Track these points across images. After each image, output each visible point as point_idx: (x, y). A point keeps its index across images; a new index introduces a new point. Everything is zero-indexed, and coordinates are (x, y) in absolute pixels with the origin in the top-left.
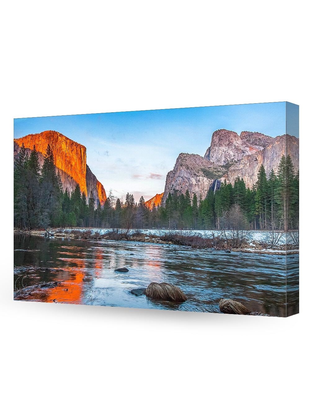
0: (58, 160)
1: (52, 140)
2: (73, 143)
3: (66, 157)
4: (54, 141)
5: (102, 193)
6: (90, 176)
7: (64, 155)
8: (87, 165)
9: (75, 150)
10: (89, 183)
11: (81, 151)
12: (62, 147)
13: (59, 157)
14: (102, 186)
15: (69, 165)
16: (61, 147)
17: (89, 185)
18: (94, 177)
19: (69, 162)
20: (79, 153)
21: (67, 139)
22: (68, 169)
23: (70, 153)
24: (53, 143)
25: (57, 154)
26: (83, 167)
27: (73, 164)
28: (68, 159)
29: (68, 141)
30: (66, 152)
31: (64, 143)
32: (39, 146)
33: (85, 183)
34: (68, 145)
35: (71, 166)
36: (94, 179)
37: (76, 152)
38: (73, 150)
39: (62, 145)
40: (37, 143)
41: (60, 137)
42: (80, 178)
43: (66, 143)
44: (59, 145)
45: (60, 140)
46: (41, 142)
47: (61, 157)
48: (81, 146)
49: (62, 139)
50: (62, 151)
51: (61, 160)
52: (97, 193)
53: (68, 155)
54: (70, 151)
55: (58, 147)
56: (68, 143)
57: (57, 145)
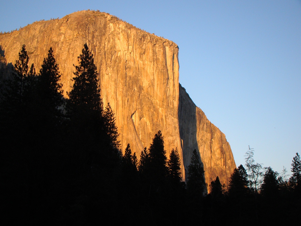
0: (106, 77)
1: (92, 30)
2: (144, 37)
3: (126, 69)
4: (96, 34)
5: (222, 152)
7: (121, 65)
8: (180, 85)
9: (151, 51)
10: (188, 129)
11: (165, 53)
12: (117, 47)
13: (109, 70)
14: (223, 136)
15: (136, 89)
16: (114, 47)
17: (188, 132)
19: (136, 81)
20: (160, 57)
21: (129, 27)
22: (132, 96)
23: (138, 59)
24: (93, 37)
25: (105, 65)
26: (172, 91)
27: (145, 83)
28: (130, 74)
29: (133, 32)
30: (127, 57)
31: (121, 36)
32: (60, 45)
33: (175, 127)
34: (131, 42)
35: (141, 88)
37: (154, 56)
38: (144, 53)
39: (117, 41)
40: (55, 39)
41: (111, 25)
42: (164, 118)
43: (128, 37)
44: (109, 41)
45: (113, 30)
46: (65, 38)
47: (113, 68)
48: (165, 42)
49: (116, 29)
50: (116, 56)
51: (114, 76)
52: (209, 152)
53: (132, 63)
54: (138, 56)
55: (106, 46)
56: (133, 36)
57: (103, 42)
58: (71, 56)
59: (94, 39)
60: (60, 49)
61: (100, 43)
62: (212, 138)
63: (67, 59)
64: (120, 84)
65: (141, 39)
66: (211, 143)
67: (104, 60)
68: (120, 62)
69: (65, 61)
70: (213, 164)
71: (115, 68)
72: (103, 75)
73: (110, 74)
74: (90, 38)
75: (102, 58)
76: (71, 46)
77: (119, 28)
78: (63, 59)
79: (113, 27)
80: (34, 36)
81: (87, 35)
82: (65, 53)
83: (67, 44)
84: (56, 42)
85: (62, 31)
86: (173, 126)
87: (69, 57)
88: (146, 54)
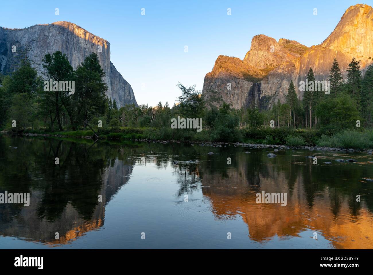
0: (74, 55)
3: (85, 52)
6: (115, 74)
8: (111, 62)
10: (114, 82)
12: (80, 41)
13: (76, 52)
14: (130, 86)
16: (78, 41)
17: (114, 84)
18: (120, 75)
21: (86, 32)
23: (90, 48)
24: (67, 35)
25: (73, 49)
26: (107, 65)
29: (87, 34)
30: (85, 46)
32: (50, 38)
34: (87, 39)
36: (120, 79)
38: (93, 45)
40: (47, 34)
43: (85, 36)
46: (52, 34)
47: (78, 51)
48: (104, 41)
49: (79, 32)
50: (79, 45)
51: (79, 55)
52: (124, 93)
53: (88, 49)
54: (90, 46)
55: (74, 40)
56: (88, 36)
57: (72, 38)
58: (56, 43)
59: (68, 36)
60: (50, 40)
61: (71, 38)
62: (125, 87)
63: (53, 45)
64: (82, 59)
65: (92, 38)
66: (125, 89)
67: (73, 47)
68: (81, 49)
69: (53, 46)
70: (125, 98)
71: (79, 51)
72: (72, 54)
73: (76, 54)
74: (66, 36)
75: (72, 46)
76: (56, 39)
77: (81, 32)
78: (52, 44)
79: (77, 31)
80: (35, 32)
81: (64, 34)
82: (53, 42)
83: (54, 37)
84: (48, 36)
85: (50, 31)
86: (108, 80)
87: (55, 44)
88: (94, 45)
